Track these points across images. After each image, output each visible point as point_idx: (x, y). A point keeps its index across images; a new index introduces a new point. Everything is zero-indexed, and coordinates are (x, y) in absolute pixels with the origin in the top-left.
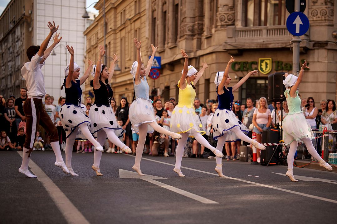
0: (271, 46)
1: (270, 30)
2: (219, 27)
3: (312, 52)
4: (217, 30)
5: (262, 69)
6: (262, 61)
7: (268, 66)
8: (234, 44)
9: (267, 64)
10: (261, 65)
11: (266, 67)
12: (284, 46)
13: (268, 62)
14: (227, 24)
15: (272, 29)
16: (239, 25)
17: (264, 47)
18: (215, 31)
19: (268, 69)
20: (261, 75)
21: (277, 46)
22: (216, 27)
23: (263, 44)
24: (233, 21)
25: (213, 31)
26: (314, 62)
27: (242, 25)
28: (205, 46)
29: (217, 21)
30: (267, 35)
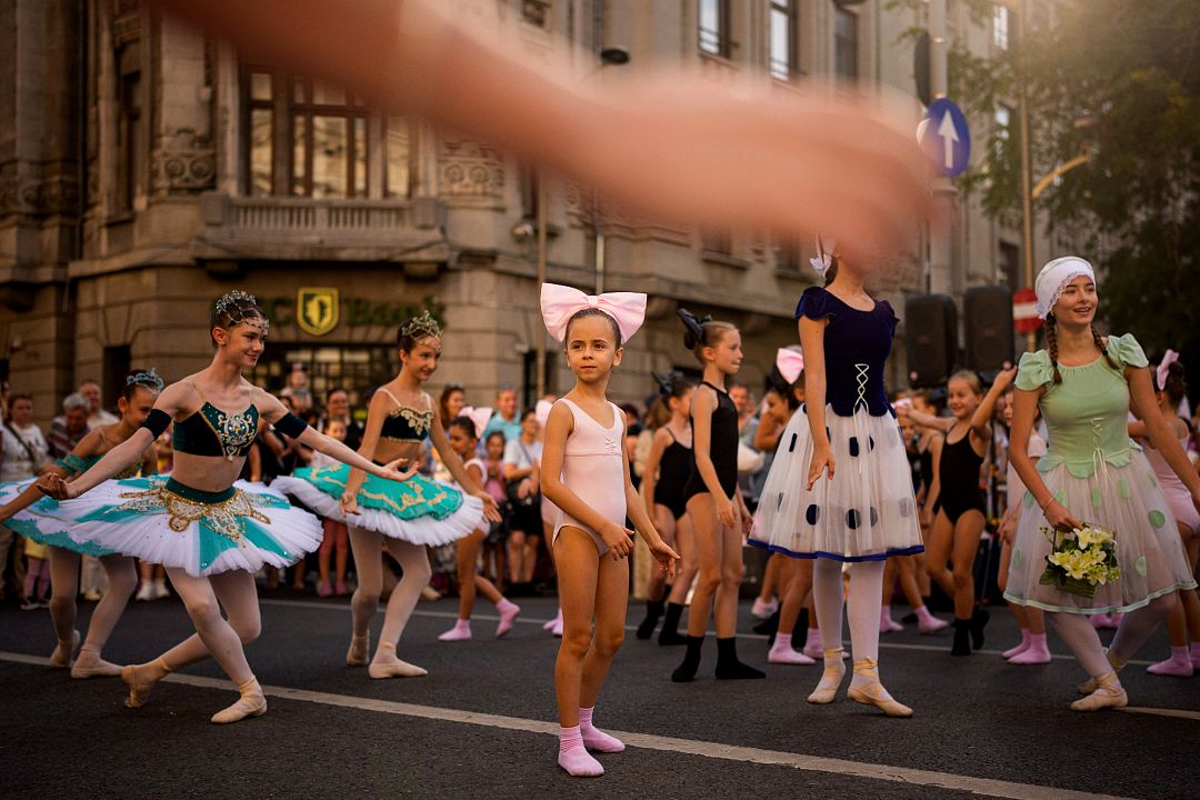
0: (344, 255)
1: (337, 209)
2: (164, 193)
3: (452, 277)
4: (157, 203)
5: (308, 320)
6: (308, 298)
7: (329, 311)
8: (228, 243)
9: (322, 307)
10: (305, 309)
11: (322, 315)
12: (384, 255)
13: (327, 300)
14: (191, 185)
15: (345, 209)
16: (231, 187)
17: (324, 256)
18: (149, 205)
19: (327, 319)
20: (304, 338)
21: (363, 255)
22: (152, 191)
23: (321, 250)
24: (208, 178)
25: (140, 203)
26: (459, 304)
27: (239, 191)
28: (104, 249)
29: (154, 174)
30: (330, 224)
